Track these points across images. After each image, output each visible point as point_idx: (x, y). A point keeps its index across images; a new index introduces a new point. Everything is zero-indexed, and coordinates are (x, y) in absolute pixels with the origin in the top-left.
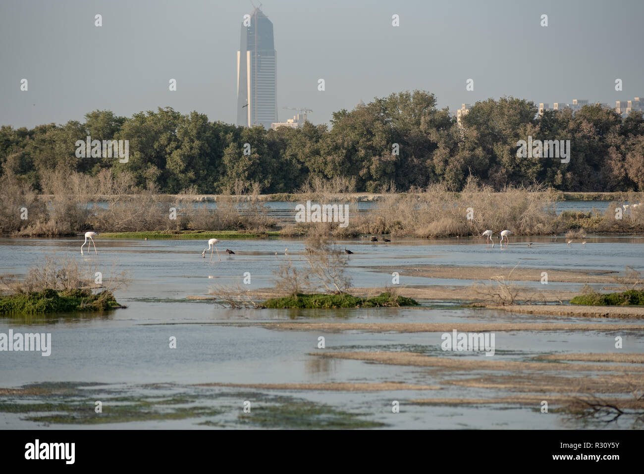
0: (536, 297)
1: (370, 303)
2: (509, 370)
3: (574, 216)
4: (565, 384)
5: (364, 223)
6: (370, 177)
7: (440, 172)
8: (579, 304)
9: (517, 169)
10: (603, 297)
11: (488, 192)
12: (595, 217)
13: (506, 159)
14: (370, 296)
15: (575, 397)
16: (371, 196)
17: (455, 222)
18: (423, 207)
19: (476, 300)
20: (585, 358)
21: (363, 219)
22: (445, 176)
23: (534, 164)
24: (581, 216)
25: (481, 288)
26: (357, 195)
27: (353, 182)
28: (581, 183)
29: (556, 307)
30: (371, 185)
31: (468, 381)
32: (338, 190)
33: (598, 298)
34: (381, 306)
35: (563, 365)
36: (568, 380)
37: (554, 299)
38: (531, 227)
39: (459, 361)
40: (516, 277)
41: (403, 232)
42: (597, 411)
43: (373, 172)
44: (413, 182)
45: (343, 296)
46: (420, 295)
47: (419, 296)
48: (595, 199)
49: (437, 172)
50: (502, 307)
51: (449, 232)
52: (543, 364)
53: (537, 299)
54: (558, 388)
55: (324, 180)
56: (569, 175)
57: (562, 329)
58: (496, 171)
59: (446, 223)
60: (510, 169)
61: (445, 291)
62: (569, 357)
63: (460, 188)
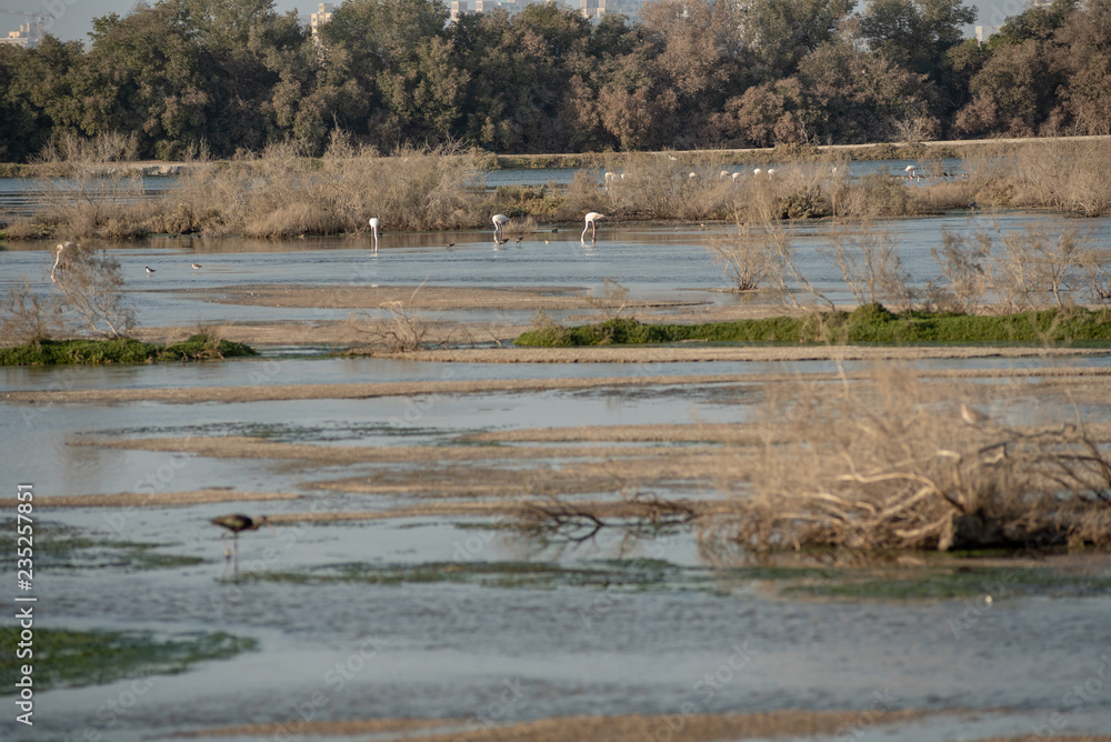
0: (457, 335)
1: (172, 354)
2: (415, 461)
3: (517, 196)
4: (509, 482)
5: (156, 214)
6: (163, 134)
7: (286, 124)
8: (529, 346)
9: (418, 116)
10: (569, 332)
11: (368, 157)
12: (550, 197)
13: (397, 99)
14: (170, 341)
15: (526, 503)
16: (165, 167)
17: (314, 210)
18: (258, 185)
19: (355, 344)
20: (541, 436)
21: (153, 207)
22: (295, 129)
23: (447, 108)
24: (529, 196)
25: (363, 322)
26: (141, 166)
27: (133, 141)
28: (526, 139)
29: (490, 351)
30: (164, 147)
31: (345, 481)
32: (107, 157)
33: (560, 334)
34: (191, 358)
35: (504, 449)
36: (513, 474)
37: (489, 337)
38: (445, 215)
39: (329, 449)
40: (423, 303)
41: (225, 230)
42: (561, 523)
43: (167, 124)
44: (239, 141)
45: (122, 342)
46: (259, 337)
47: (258, 340)
48: (550, 165)
49: (280, 123)
50: (400, 354)
51: (304, 228)
52: (473, 449)
53: (459, 338)
54: (496, 489)
55: (82, 140)
56: (505, 125)
57: (502, 389)
58: (383, 121)
59: (297, 212)
60: (406, 116)
61: (300, 330)
62: (514, 436)
63: (320, 153)
